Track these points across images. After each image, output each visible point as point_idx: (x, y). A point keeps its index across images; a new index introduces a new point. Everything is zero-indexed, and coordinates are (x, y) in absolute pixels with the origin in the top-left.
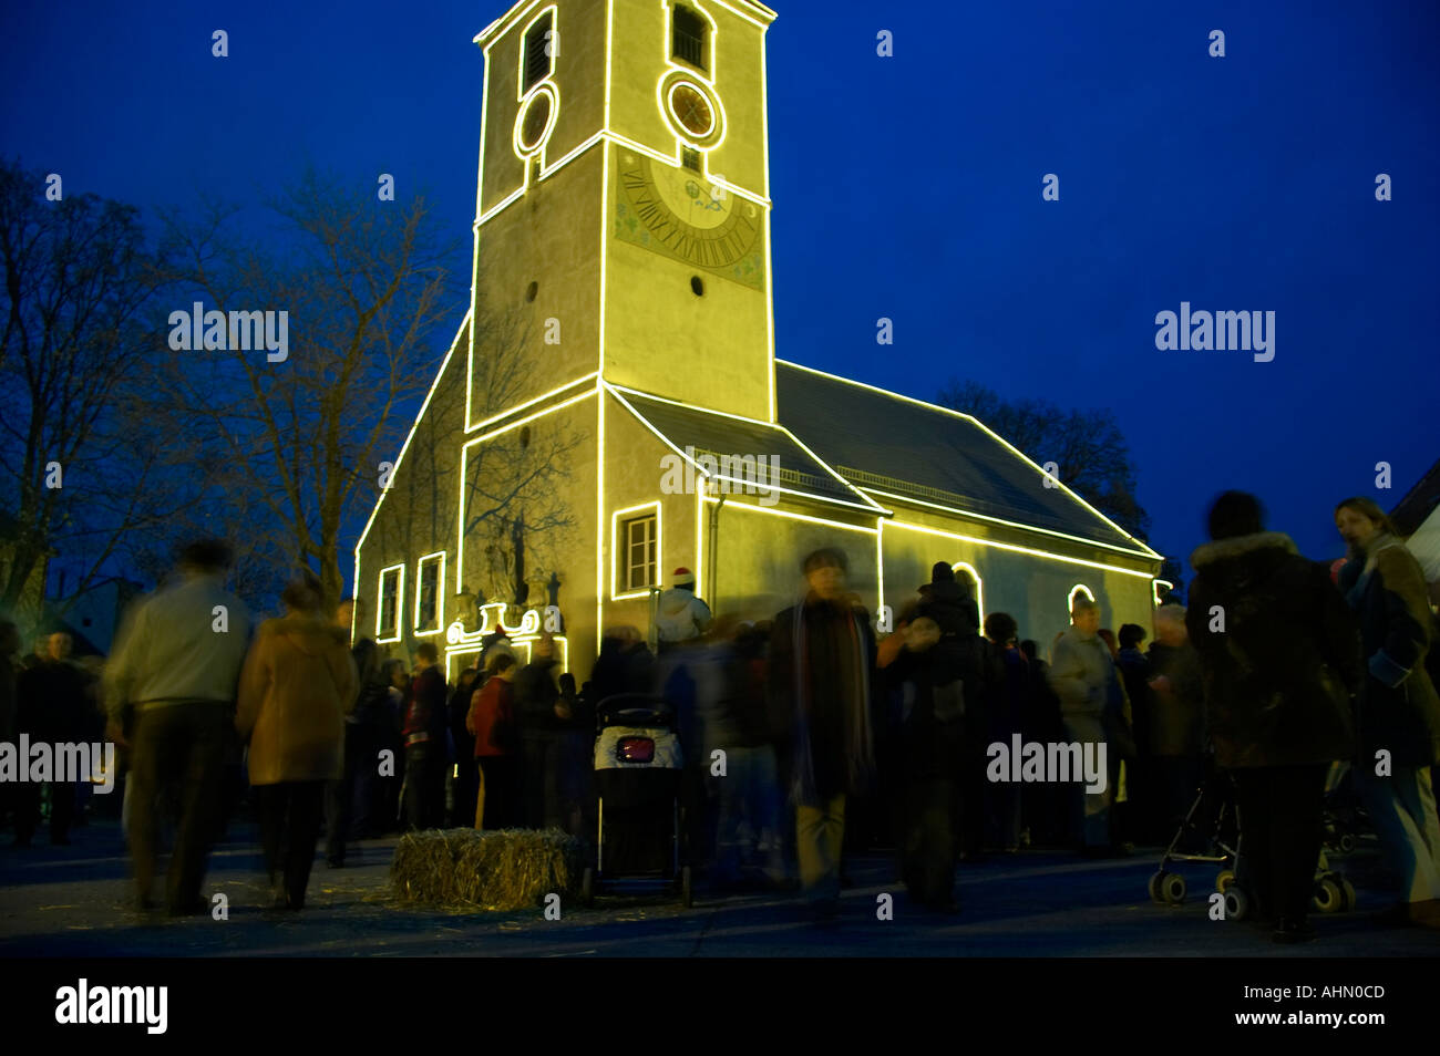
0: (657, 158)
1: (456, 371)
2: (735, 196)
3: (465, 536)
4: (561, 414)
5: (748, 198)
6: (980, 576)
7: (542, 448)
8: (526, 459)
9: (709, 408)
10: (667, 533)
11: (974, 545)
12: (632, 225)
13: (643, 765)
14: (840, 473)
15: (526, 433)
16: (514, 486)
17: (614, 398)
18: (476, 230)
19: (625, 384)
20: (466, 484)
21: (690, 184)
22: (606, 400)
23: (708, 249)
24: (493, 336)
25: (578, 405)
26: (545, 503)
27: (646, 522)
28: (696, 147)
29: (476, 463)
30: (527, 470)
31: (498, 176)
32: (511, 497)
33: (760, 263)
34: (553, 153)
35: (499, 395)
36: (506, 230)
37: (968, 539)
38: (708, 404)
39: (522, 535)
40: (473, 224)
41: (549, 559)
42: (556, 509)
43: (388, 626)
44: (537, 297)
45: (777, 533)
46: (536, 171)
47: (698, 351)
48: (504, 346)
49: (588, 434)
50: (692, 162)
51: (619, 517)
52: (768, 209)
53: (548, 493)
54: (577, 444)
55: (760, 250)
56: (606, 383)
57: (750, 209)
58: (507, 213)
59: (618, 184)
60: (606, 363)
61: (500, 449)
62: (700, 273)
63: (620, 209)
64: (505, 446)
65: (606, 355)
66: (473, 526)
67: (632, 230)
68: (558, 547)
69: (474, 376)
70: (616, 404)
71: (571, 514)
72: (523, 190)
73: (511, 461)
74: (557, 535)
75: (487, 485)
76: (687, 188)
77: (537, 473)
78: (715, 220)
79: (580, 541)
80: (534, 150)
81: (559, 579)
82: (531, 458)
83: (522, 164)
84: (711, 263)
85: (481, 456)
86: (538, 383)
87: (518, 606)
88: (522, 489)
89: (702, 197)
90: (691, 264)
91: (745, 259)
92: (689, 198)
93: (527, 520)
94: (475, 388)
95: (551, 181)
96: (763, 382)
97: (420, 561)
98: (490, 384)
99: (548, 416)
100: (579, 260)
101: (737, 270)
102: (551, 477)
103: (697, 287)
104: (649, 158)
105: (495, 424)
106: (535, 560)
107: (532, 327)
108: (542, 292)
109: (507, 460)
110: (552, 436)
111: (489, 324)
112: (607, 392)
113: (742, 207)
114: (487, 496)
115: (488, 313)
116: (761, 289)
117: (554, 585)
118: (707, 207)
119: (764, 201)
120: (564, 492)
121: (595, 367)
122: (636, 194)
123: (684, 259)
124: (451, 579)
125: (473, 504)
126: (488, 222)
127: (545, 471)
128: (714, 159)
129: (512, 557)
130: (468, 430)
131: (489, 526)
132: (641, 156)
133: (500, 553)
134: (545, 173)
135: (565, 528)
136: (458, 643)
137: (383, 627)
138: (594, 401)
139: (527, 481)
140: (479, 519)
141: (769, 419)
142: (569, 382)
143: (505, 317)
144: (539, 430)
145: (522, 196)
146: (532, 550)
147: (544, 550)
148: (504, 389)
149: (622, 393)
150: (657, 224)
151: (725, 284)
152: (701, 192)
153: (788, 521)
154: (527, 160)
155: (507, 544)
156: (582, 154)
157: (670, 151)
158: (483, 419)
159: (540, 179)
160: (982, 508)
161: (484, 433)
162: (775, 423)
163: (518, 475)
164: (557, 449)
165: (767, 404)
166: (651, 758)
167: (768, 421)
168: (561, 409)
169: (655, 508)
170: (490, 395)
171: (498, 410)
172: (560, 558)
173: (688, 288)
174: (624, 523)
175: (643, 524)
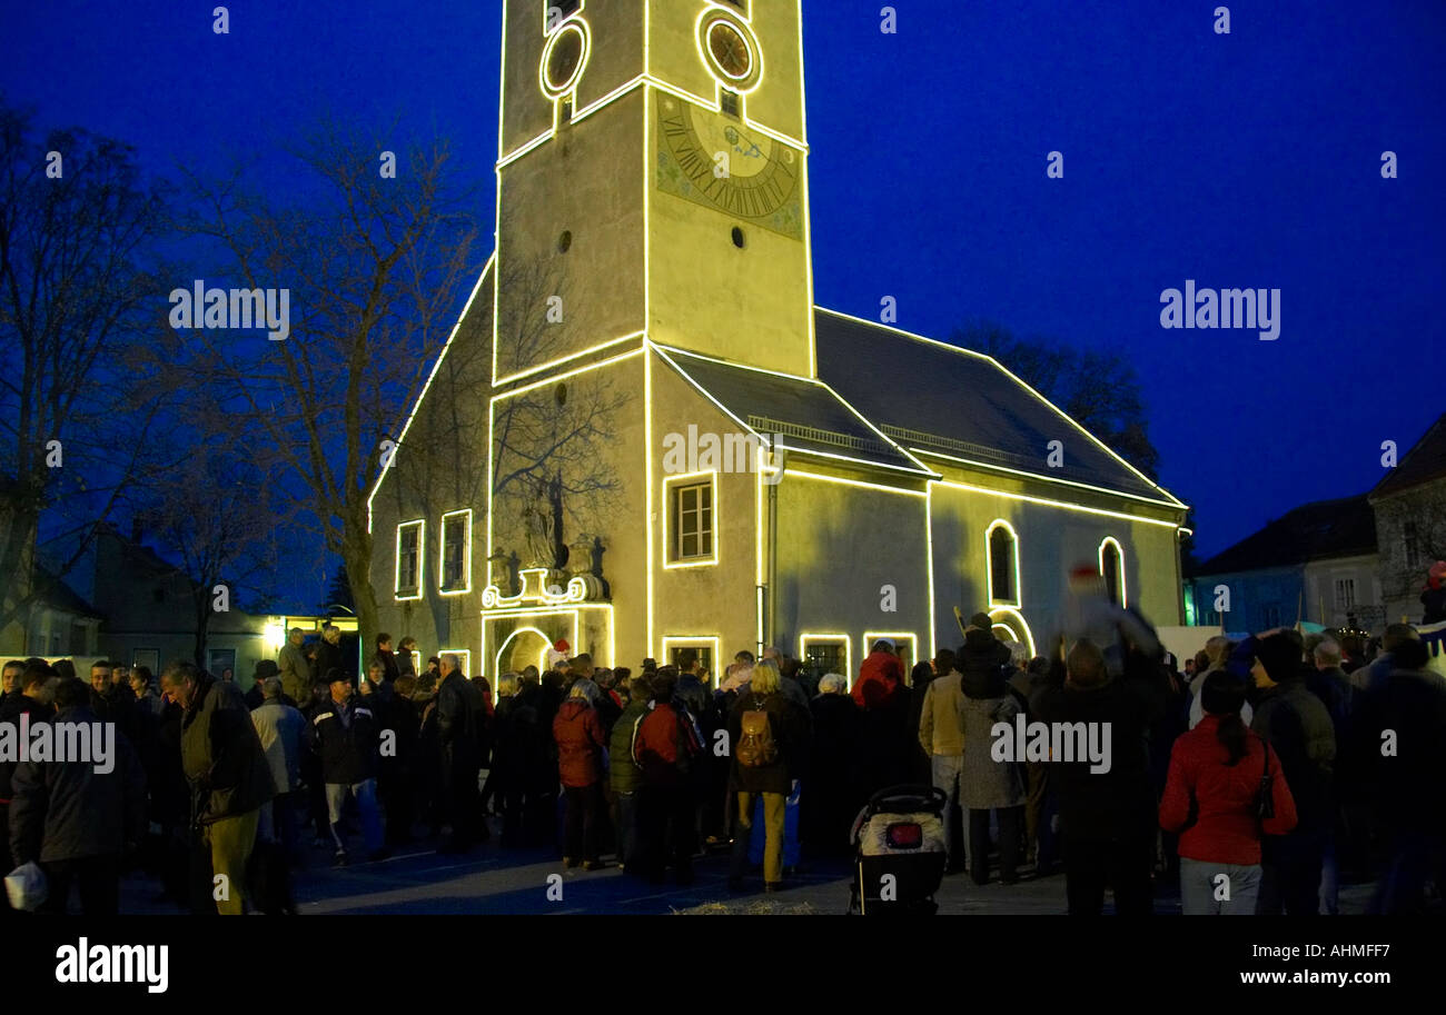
0: (697, 103)
1: (478, 320)
2: (773, 140)
3: (494, 494)
4: (601, 373)
5: (788, 143)
6: (1017, 533)
7: (580, 407)
8: (562, 418)
9: (752, 365)
10: (724, 502)
11: (1012, 501)
12: (673, 175)
13: (913, 851)
14: (883, 432)
15: (561, 392)
16: (549, 446)
17: (662, 359)
18: (497, 171)
19: (670, 343)
20: (494, 440)
21: (729, 130)
22: (653, 360)
23: (748, 197)
24: (521, 286)
25: (622, 365)
26: (585, 464)
27: (699, 489)
28: (734, 89)
29: (505, 419)
30: (564, 430)
31: (522, 115)
32: (546, 456)
33: (799, 211)
34: (585, 96)
35: (530, 349)
36: (534, 174)
37: (1005, 495)
38: (752, 361)
39: (559, 496)
40: (493, 165)
41: (592, 522)
42: (599, 471)
43: (408, 583)
44: (571, 248)
45: (832, 500)
46: (566, 112)
47: (740, 306)
48: (533, 298)
49: (633, 395)
50: (730, 106)
51: (669, 483)
52: (806, 153)
53: (589, 454)
54: (621, 405)
55: (799, 199)
56: (651, 342)
57: (788, 155)
58: (534, 155)
59: (658, 131)
60: (652, 322)
61: (532, 405)
62: (741, 224)
63: (661, 159)
64: (537, 402)
65: (651, 313)
66: (502, 485)
67: (674, 180)
68: (602, 511)
69: (499, 327)
70: (664, 366)
71: (614, 478)
72: (552, 133)
73: (545, 420)
74: (600, 499)
75: (519, 443)
76: (726, 134)
77: (576, 433)
78: (755, 167)
79: (627, 506)
80: (563, 91)
81: (603, 544)
82: (568, 416)
83: (551, 105)
84: (751, 213)
85: (510, 411)
86: (574, 339)
87: (558, 571)
88: (559, 448)
89: (741, 143)
90: (731, 214)
91: (784, 207)
92: (728, 144)
93: (566, 481)
94: (502, 341)
95: (584, 124)
96: (802, 336)
97: (443, 518)
98: (519, 335)
99: (587, 374)
100: (618, 212)
101: (777, 220)
102: (592, 438)
103: (738, 238)
104: (689, 103)
105: (526, 379)
106: (576, 524)
107: (566, 279)
108: (578, 242)
109: (542, 418)
110: (591, 395)
111: (516, 272)
112: (654, 353)
113: (780, 151)
114: (519, 454)
115: (514, 261)
116: (800, 239)
117: (598, 550)
118: (745, 154)
119: (802, 146)
120: (607, 454)
121: (642, 326)
122: (676, 142)
123: (725, 209)
124: (479, 538)
125: (502, 461)
126: (512, 164)
127: (585, 431)
128: (753, 101)
129: (551, 520)
130: (495, 384)
131: (522, 486)
132: (681, 101)
133: (538, 516)
134: (576, 116)
135: (608, 491)
136: (494, 608)
137: (402, 583)
138: (640, 361)
139: (565, 441)
140: (511, 477)
141: (810, 374)
142: (609, 340)
143: (534, 266)
144: (576, 388)
145: (550, 140)
146: (572, 512)
147: (585, 513)
148: (535, 342)
149: (668, 353)
150: (698, 172)
151: (765, 234)
152: (740, 138)
153: (842, 487)
154: (555, 100)
155: (546, 506)
156: (618, 99)
157: (709, 94)
158: (511, 373)
159: (572, 123)
160: (1017, 462)
161: (514, 388)
162: (815, 378)
163: (554, 433)
164: (597, 409)
165: (807, 358)
166: (919, 844)
167: (808, 377)
168: (601, 368)
169: (710, 476)
170: (520, 348)
171: (529, 364)
172: (603, 522)
173: (729, 239)
174: (675, 490)
175: (695, 491)
